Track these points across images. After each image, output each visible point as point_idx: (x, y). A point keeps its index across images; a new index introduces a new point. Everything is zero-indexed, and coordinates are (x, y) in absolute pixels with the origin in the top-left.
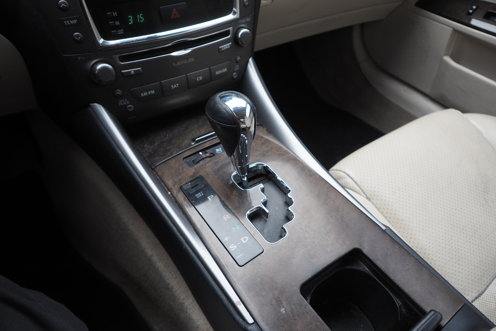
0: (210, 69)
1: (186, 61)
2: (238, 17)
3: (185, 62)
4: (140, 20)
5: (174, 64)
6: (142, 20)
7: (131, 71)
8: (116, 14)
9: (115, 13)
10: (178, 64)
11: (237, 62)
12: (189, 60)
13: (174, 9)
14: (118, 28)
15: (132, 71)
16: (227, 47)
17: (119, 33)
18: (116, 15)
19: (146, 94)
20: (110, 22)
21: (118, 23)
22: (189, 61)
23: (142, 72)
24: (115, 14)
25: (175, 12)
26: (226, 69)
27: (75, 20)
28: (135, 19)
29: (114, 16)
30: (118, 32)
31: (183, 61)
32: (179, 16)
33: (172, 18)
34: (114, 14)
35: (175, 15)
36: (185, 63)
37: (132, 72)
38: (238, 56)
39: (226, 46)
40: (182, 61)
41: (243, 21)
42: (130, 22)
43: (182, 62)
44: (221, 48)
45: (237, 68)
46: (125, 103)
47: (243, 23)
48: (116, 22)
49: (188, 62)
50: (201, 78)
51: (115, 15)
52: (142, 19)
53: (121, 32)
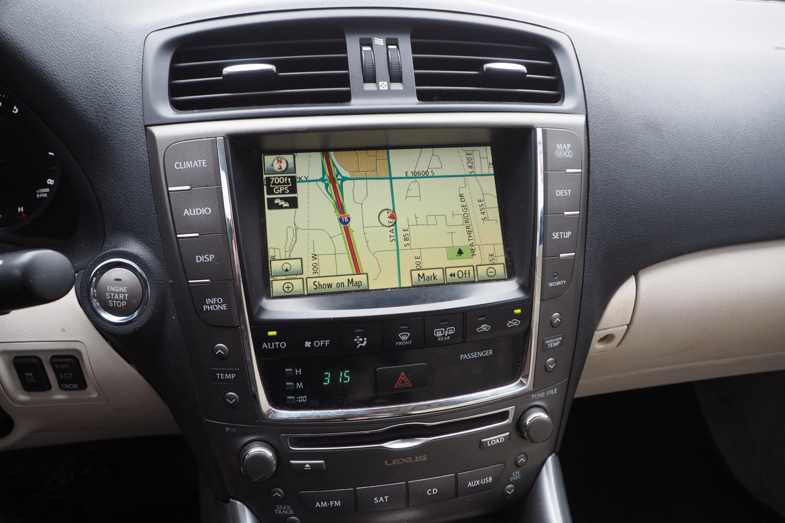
0: (456, 476)
1: (410, 459)
2: (531, 389)
3: (408, 460)
4: (342, 380)
5: (386, 462)
6: (346, 379)
8: (300, 371)
9: (298, 370)
10: (394, 462)
11: (517, 465)
12: (417, 458)
13: (403, 373)
14: (298, 393)
15: (307, 463)
16: (498, 441)
17: (299, 401)
18: (300, 374)
19: (324, 504)
20: (289, 382)
21: (300, 385)
22: (417, 460)
23: (325, 468)
24: (298, 372)
25: (404, 378)
26: (491, 479)
27: (232, 375)
28: (334, 378)
29: (297, 374)
30: (298, 399)
31: (405, 459)
32: (411, 385)
33: (395, 387)
34: (296, 372)
35: (403, 382)
36: (407, 462)
37: (307, 466)
38: (522, 455)
39: (496, 440)
40: (402, 459)
41: (541, 395)
42: (326, 381)
43: (401, 461)
44: (486, 442)
45: (516, 475)
46: (286, 512)
47: (540, 399)
48: (298, 384)
49: (414, 461)
50: (435, 491)
52: (347, 378)
53: (303, 399)
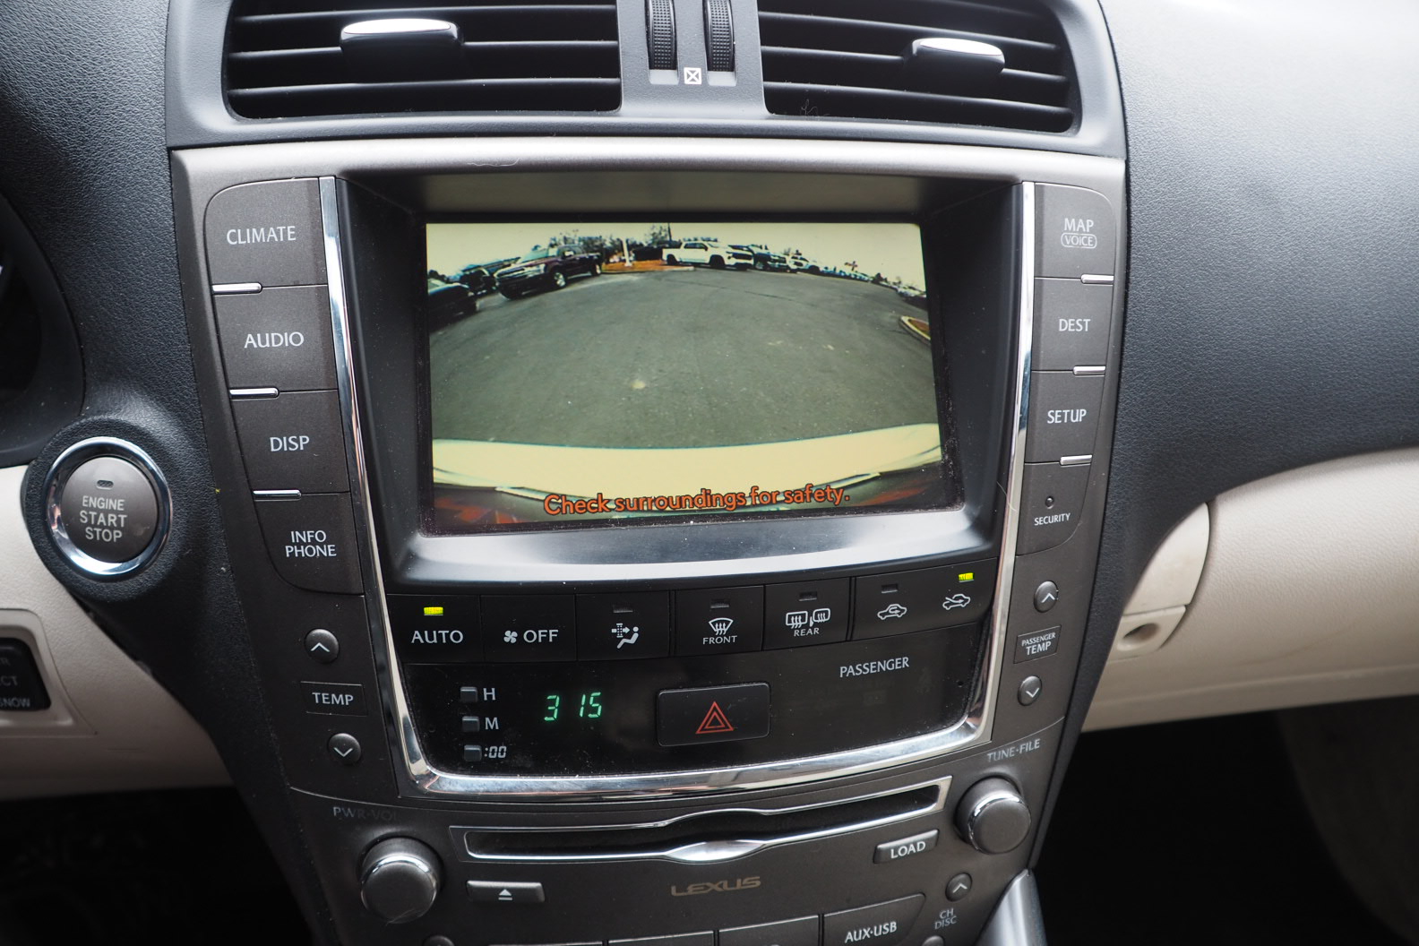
0: (822, 920)
1: (725, 883)
2: (988, 740)
3: (721, 886)
4: (586, 713)
5: (673, 889)
6: (594, 711)
7: (502, 889)
8: (493, 693)
9: (489, 691)
10: (691, 890)
11: (951, 899)
12: (739, 881)
13: (715, 704)
14: (488, 738)
15: (505, 888)
16: (912, 848)
17: (490, 756)
18: (494, 698)
20: (469, 715)
21: (492, 723)
22: (739, 886)
23: (542, 898)
24: (490, 694)
25: (715, 713)
26: (894, 925)
27: (347, 696)
28: (569, 707)
29: (486, 699)
30: (488, 752)
31: (714, 883)
32: (731, 729)
33: (698, 732)
34: (486, 694)
35: (715, 722)
36: (719, 889)
37: (505, 893)
38: (962, 877)
39: (908, 845)
40: (708, 884)
41: (1007, 753)
42: (551, 714)
43: (707, 887)
44: (888, 850)
45: (947, 918)
47: (1004, 761)
48: (487, 720)
49: (733, 889)
51: (490, 697)
52: (596, 708)
53: (498, 752)
